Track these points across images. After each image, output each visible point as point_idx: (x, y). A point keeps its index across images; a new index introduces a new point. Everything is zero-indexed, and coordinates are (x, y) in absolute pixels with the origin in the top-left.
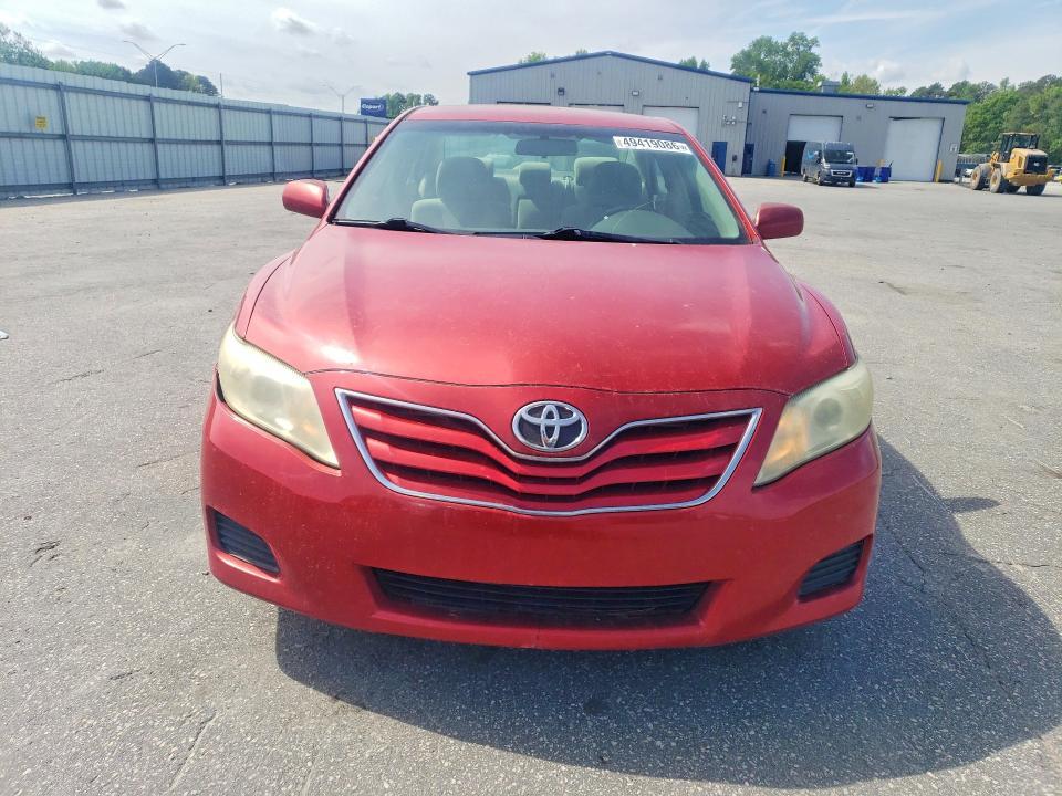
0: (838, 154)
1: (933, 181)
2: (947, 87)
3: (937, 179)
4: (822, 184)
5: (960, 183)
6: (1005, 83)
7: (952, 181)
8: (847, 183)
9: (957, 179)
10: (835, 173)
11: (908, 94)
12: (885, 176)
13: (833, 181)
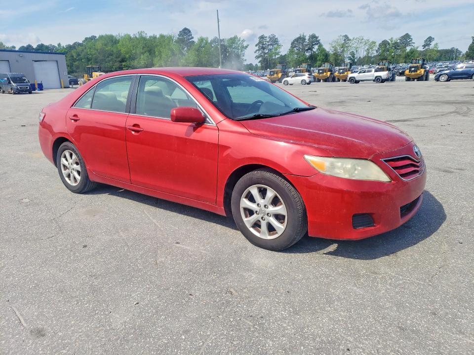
0: (18, 79)
1: (61, 88)
2: (35, 46)
3: (63, 87)
4: (15, 93)
5: (72, 88)
6: (59, 45)
7: (69, 87)
8: (28, 92)
9: (71, 86)
10: (20, 88)
11: (17, 49)
12: (41, 87)
13: (19, 92)
